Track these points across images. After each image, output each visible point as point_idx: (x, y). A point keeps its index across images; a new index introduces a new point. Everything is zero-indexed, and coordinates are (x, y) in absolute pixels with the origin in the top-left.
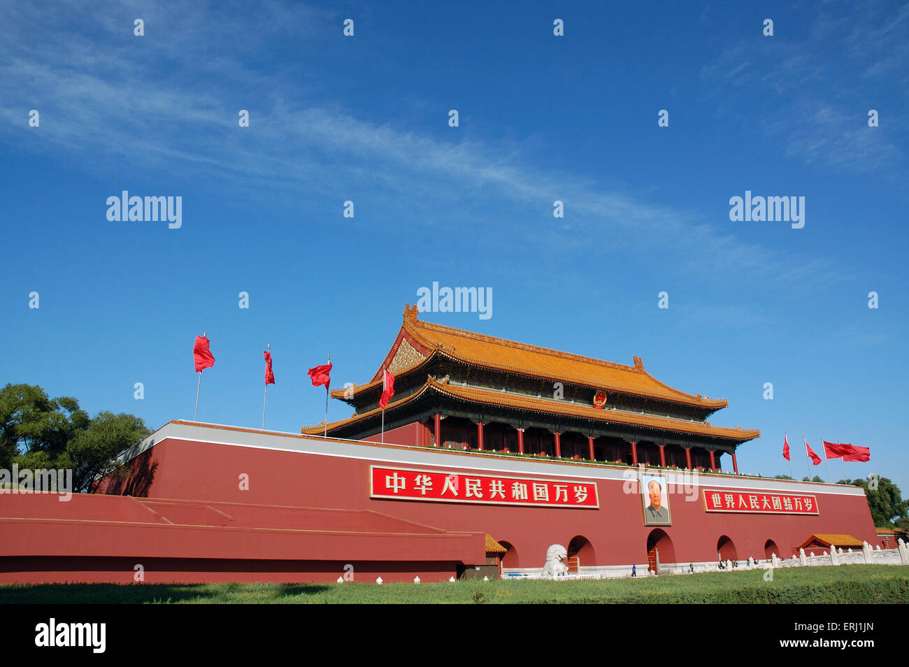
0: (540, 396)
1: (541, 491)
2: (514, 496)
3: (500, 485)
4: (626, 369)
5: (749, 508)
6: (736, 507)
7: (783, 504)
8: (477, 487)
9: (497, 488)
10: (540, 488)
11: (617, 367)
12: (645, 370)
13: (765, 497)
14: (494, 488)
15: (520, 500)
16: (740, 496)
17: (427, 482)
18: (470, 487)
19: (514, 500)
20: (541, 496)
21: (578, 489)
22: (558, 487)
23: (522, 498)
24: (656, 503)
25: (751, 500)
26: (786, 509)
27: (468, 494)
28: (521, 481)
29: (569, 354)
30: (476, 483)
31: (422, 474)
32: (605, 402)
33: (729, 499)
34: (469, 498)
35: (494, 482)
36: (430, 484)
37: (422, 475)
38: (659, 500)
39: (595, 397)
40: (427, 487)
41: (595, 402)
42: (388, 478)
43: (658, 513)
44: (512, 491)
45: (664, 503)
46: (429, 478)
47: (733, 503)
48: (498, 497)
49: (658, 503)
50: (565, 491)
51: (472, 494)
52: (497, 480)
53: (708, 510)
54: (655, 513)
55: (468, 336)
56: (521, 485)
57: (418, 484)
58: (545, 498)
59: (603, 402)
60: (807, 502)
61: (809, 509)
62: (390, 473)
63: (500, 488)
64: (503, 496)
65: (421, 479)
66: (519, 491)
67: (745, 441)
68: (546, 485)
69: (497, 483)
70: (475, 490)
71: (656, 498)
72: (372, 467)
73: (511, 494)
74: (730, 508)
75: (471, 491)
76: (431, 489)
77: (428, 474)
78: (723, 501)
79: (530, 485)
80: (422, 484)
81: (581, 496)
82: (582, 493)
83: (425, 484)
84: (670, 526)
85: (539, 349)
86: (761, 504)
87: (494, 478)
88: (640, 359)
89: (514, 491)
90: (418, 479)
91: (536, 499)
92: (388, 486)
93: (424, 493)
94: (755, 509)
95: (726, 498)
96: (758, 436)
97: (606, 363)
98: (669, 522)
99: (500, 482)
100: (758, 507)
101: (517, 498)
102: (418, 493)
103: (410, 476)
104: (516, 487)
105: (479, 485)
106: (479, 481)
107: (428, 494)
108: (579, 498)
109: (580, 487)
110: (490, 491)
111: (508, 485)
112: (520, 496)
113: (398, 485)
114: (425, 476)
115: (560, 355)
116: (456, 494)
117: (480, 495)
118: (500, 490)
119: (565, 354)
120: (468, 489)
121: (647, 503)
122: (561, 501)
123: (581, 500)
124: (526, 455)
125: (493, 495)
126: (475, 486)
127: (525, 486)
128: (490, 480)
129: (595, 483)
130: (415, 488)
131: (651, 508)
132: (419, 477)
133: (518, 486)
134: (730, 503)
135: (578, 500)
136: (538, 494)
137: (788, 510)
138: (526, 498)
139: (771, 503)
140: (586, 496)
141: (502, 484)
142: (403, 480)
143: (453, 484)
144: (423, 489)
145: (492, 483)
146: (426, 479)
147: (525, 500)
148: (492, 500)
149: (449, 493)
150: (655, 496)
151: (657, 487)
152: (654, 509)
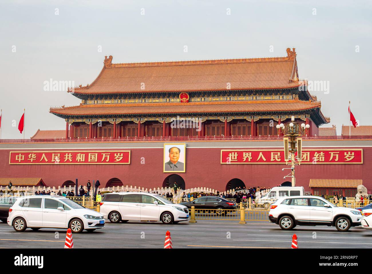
1: (93, 157)
2: (77, 160)
3: (70, 155)
9: (68, 157)
10: (93, 156)
14: (67, 157)
15: (80, 162)
19: (77, 162)
20: (93, 159)
21: (117, 155)
22: (104, 154)
23: (81, 160)
24: (173, 160)
25: (273, 155)
27: (53, 160)
28: (81, 153)
30: (57, 155)
31: (32, 153)
34: (53, 162)
35: (67, 154)
36: (35, 157)
38: (178, 158)
40: (33, 158)
42: (17, 156)
43: (175, 165)
44: (76, 158)
45: (182, 160)
46: (35, 155)
47: (251, 158)
48: (68, 161)
49: (176, 160)
50: (109, 156)
51: (55, 160)
53: (223, 163)
54: (172, 166)
56: (82, 155)
57: (30, 157)
58: (95, 160)
62: (18, 154)
63: (70, 157)
64: (71, 160)
65: (31, 155)
66: (80, 158)
68: (97, 154)
69: (68, 154)
71: (174, 158)
72: (11, 152)
76: (35, 159)
77: (34, 153)
78: (240, 157)
79: (87, 155)
80: (31, 157)
81: (119, 158)
82: (119, 156)
87: (67, 153)
89: (77, 158)
90: (30, 156)
91: (89, 161)
92: (16, 159)
93: (32, 161)
95: (245, 155)
98: (184, 171)
101: (79, 161)
102: (30, 161)
103: (26, 155)
104: (79, 156)
105: (59, 156)
106: (59, 154)
107: (34, 161)
108: (117, 159)
109: (119, 154)
110: (64, 158)
111: (74, 155)
112: (80, 160)
113: (21, 159)
114: (33, 154)
116: (47, 161)
117: (59, 161)
120: (53, 158)
121: (167, 159)
122: (105, 161)
123: (118, 160)
125: (66, 160)
126: (56, 157)
127: (84, 155)
128: (65, 153)
129: (130, 151)
130: (28, 159)
131: (170, 163)
132: (31, 154)
133: (80, 155)
134: (247, 158)
135: (116, 160)
136: (91, 158)
138: (84, 160)
140: (121, 158)
141: (71, 155)
142: (23, 156)
143: (46, 156)
144: (32, 160)
145: (66, 155)
146: (33, 155)
147: (82, 162)
148: (65, 162)
149: (44, 161)
150: (174, 156)
151: (177, 150)
152: (172, 164)
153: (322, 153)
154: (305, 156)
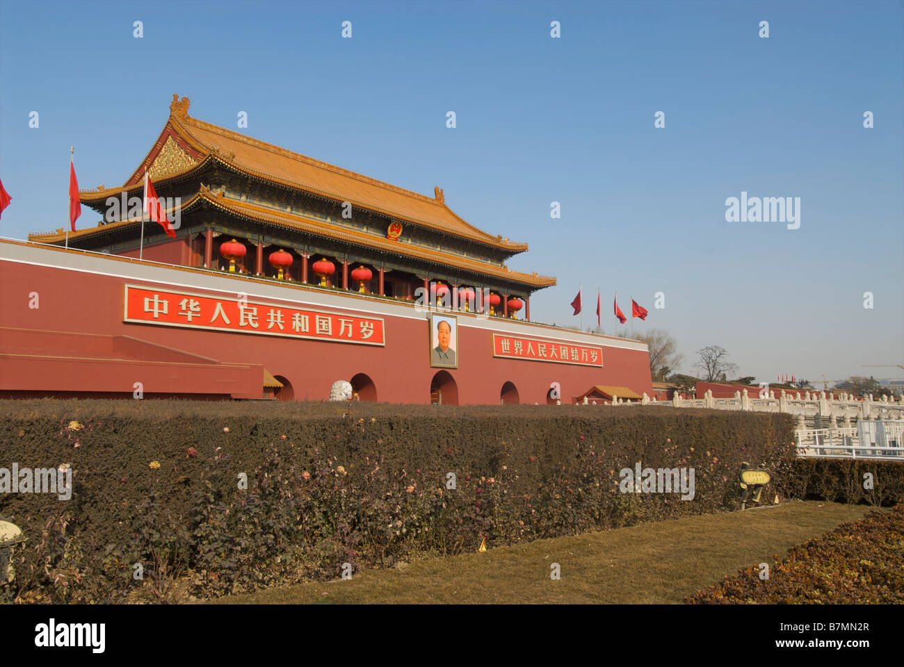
0: (329, 220)
1: (324, 324)
3: (279, 315)
4: (425, 200)
5: (537, 356)
6: (524, 354)
7: (570, 354)
8: (253, 316)
9: (276, 318)
10: (324, 321)
11: (416, 196)
12: (447, 203)
13: (553, 346)
14: (272, 318)
15: (300, 333)
16: (530, 343)
17: (195, 307)
18: (245, 315)
19: (294, 332)
20: (324, 329)
21: (364, 325)
22: (343, 321)
23: (303, 330)
24: (444, 345)
25: (539, 348)
26: (573, 359)
27: (242, 323)
28: (302, 312)
29: (364, 177)
30: (252, 311)
31: (189, 297)
32: (400, 234)
33: (518, 345)
34: (242, 327)
35: (272, 311)
36: (198, 309)
37: (189, 299)
38: (448, 342)
39: (389, 228)
40: (194, 312)
41: (389, 233)
42: (147, 300)
43: (445, 354)
44: (292, 323)
45: (453, 345)
46: (197, 303)
47: (521, 350)
48: (276, 328)
49: (446, 345)
50: (350, 326)
51: (247, 323)
52: (276, 309)
53: (495, 355)
54: (442, 354)
55: (250, 142)
56: (303, 317)
57: (184, 308)
58: (328, 332)
59: (398, 233)
60: (593, 354)
61: (594, 360)
62: (150, 294)
63: (279, 319)
64: (282, 327)
65: (188, 303)
66: (300, 323)
67: (541, 288)
68: (330, 318)
69: (275, 313)
70: (250, 318)
71: (445, 340)
72: (127, 286)
73: (292, 326)
74: (518, 355)
75: (246, 320)
76: (199, 315)
77: (196, 298)
78: (512, 347)
79: (312, 317)
80: (188, 308)
81: (367, 332)
82: (368, 328)
83: (192, 309)
84: (456, 369)
85: (332, 166)
86: (548, 352)
87: (272, 308)
88: (442, 190)
89: (294, 322)
90: (183, 303)
91: (318, 333)
92: (147, 309)
93: (190, 319)
94: (543, 357)
95: (516, 344)
96: (554, 284)
97: (404, 190)
98: (456, 365)
99: (279, 312)
100: (545, 356)
101: (298, 331)
102: (183, 319)
103: (174, 300)
104: (297, 318)
105: (255, 313)
106: (255, 309)
107: (195, 320)
108: (365, 334)
109: (367, 323)
110: (268, 321)
111: (288, 315)
112: (300, 328)
113: (159, 309)
114: (192, 301)
115: (354, 177)
116: (228, 322)
117: (256, 325)
118: (279, 320)
119: (360, 176)
120: (242, 317)
121: (435, 344)
122: (345, 336)
123: (366, 336)
124: (310, 284)
125: (271, 326)
126: (250, 314)
127: (307, 317)
128: (268, 309)
129: (383, 320)
130: (180, 313)
131: (439, 349)
132: (185, 301)
133: (300, 317)
134: (519, 350)
135: (363, 336)
136: (321, 326)
137: (574, 361)
138: (307, 330)
139: (558, 352)
140: (372, 332)
141: (281, 314)
142: (166, 303)
143: (225, 311)
144: (190, 315)
145: (270, 312)
146: (193, 304)
147: (305, 333)
148: (269, 330)
149: (220, 321)
150: (444, 338)
151: (447, 328)
152: (441, 351)
153: (576, 350)
154: (564, 351)
